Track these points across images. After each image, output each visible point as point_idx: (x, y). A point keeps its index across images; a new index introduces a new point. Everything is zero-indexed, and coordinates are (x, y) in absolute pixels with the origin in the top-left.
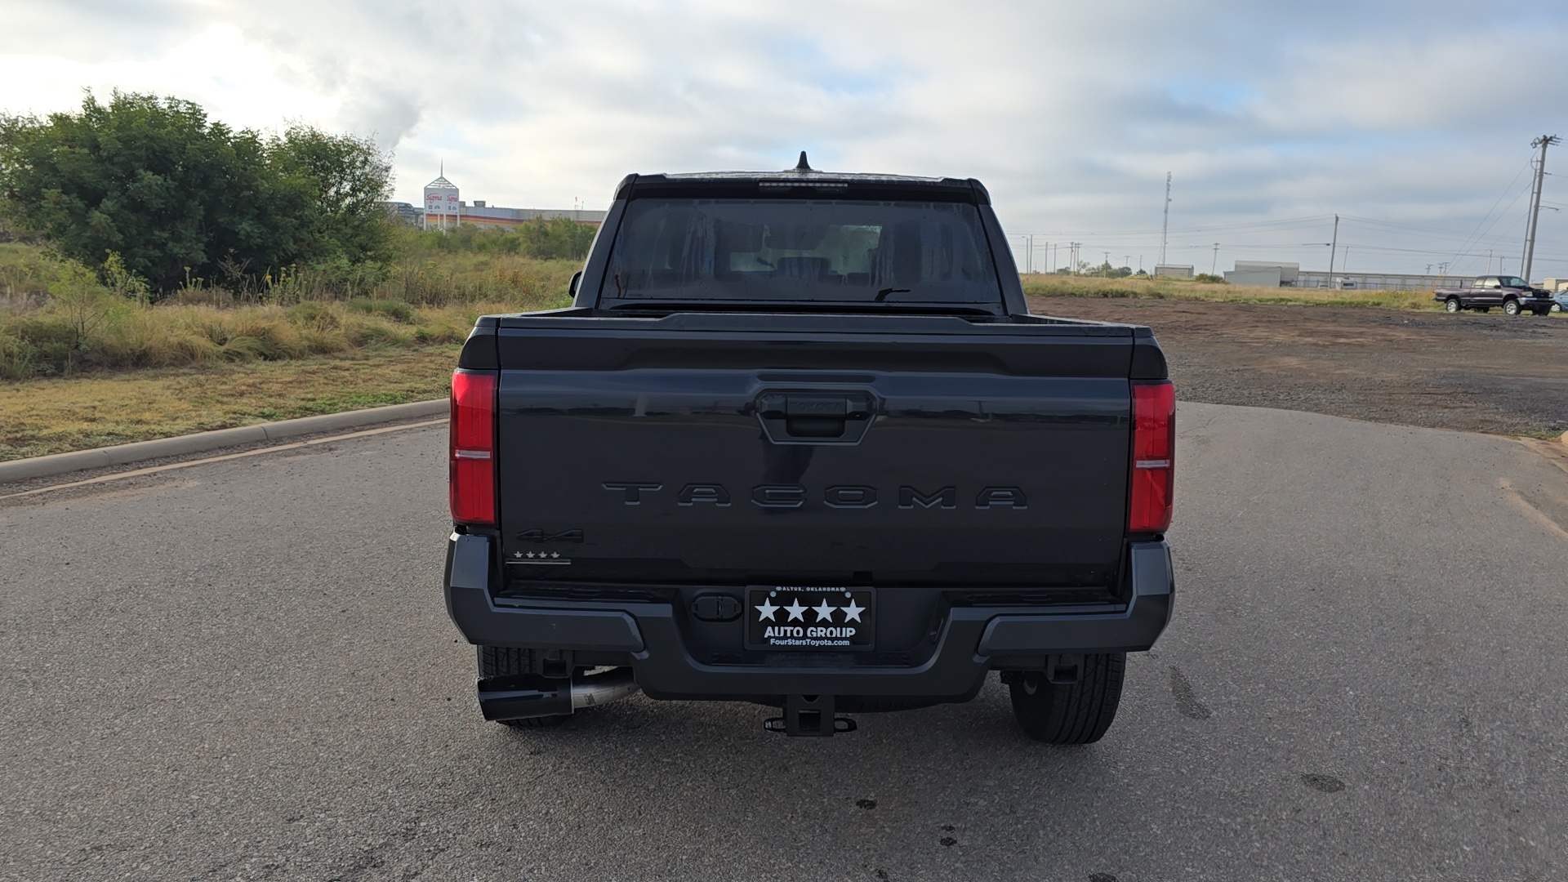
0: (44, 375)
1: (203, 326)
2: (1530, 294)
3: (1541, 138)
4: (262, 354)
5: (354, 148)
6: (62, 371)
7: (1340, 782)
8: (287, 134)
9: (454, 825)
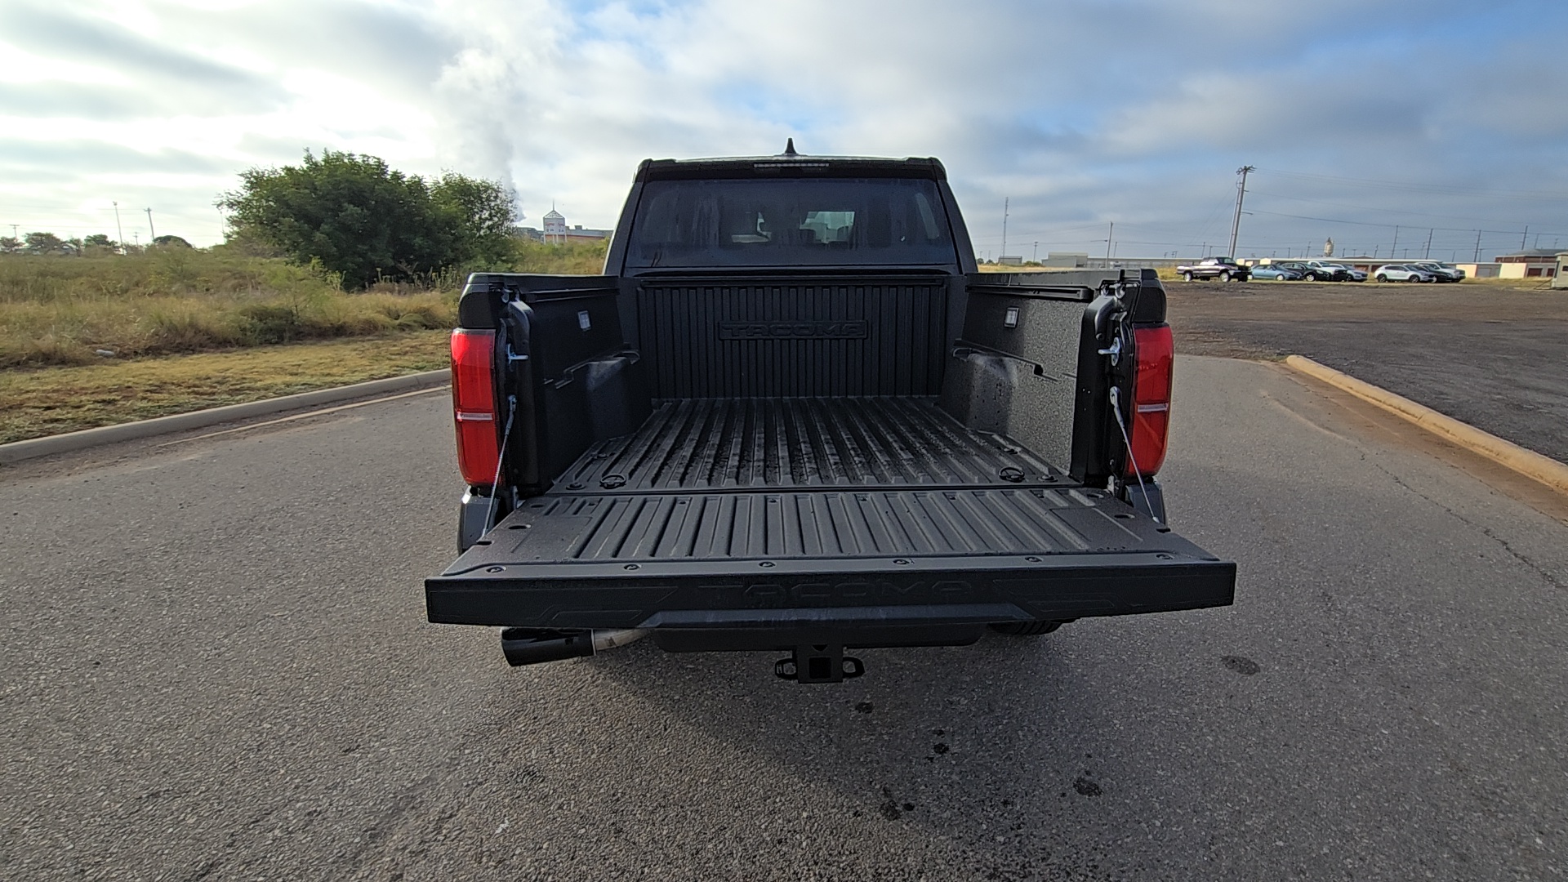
0: (269, 343)
1: (384, 307)
2: (1237, 268)
3: (1243, 168)
4: (424, 325)
5: (487, 188)
6: (283, 340)
7: (1254, 664)
8: (444, 180)
9: (495, 752)
